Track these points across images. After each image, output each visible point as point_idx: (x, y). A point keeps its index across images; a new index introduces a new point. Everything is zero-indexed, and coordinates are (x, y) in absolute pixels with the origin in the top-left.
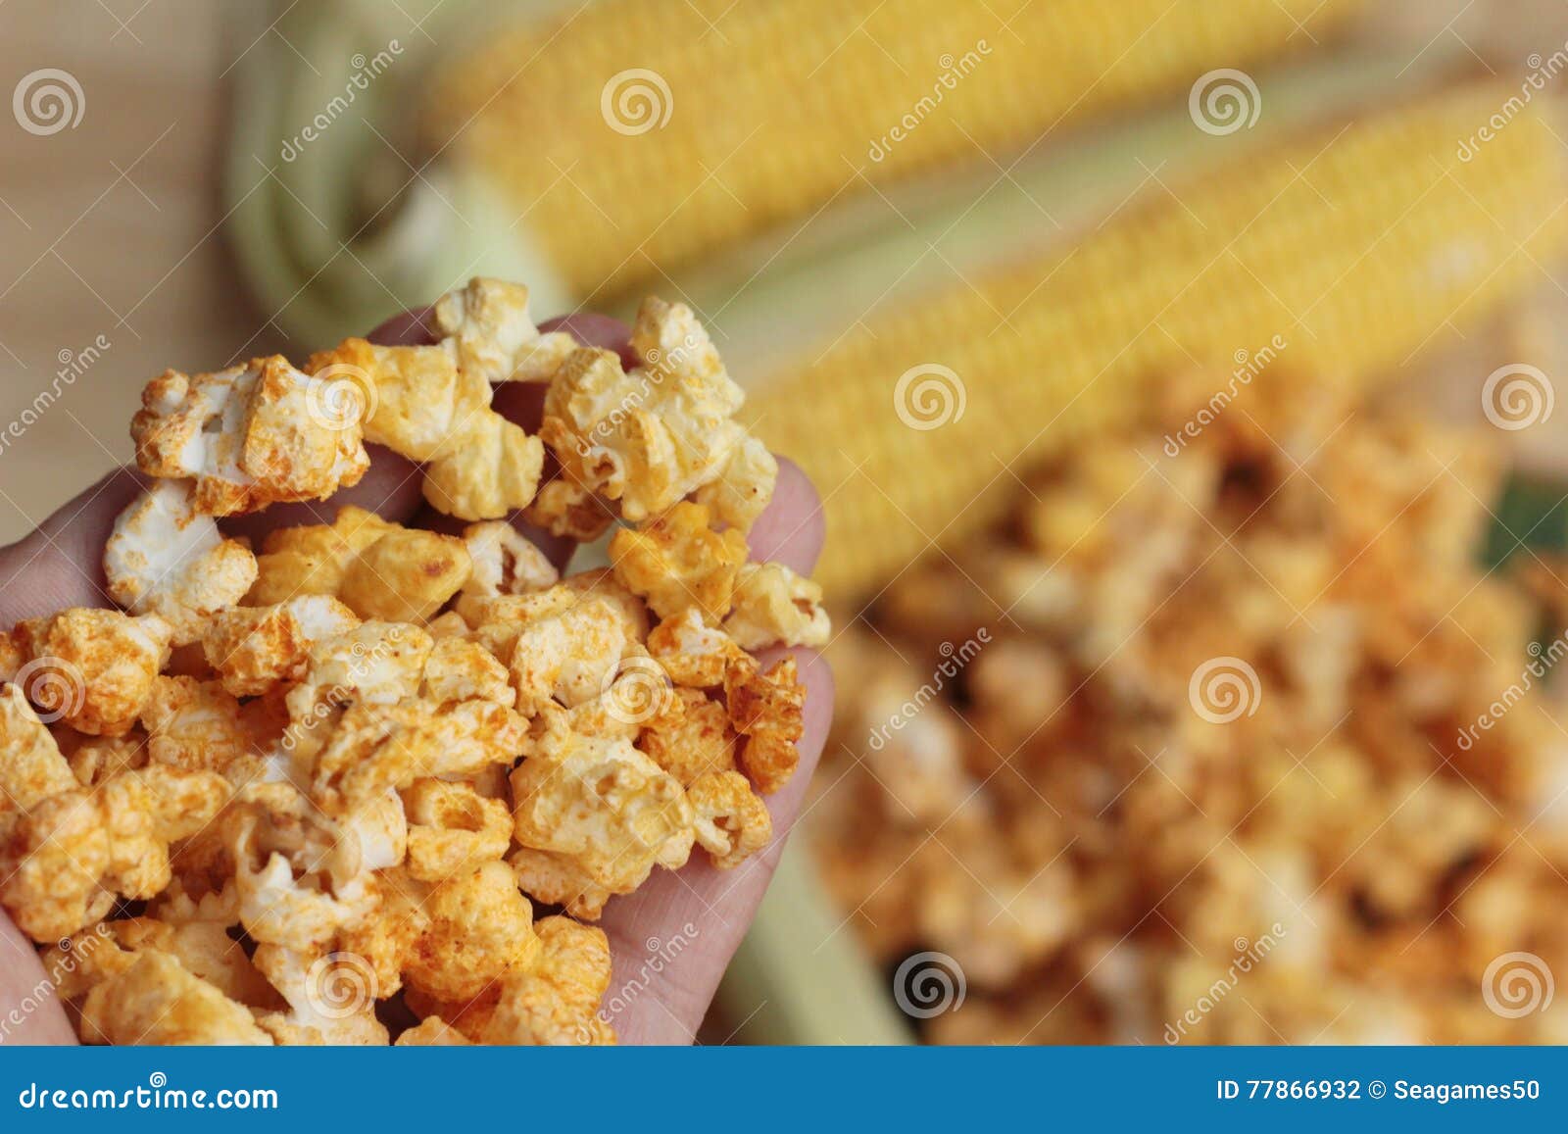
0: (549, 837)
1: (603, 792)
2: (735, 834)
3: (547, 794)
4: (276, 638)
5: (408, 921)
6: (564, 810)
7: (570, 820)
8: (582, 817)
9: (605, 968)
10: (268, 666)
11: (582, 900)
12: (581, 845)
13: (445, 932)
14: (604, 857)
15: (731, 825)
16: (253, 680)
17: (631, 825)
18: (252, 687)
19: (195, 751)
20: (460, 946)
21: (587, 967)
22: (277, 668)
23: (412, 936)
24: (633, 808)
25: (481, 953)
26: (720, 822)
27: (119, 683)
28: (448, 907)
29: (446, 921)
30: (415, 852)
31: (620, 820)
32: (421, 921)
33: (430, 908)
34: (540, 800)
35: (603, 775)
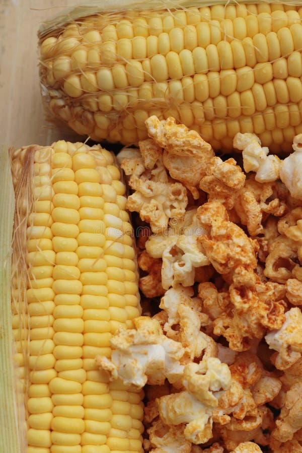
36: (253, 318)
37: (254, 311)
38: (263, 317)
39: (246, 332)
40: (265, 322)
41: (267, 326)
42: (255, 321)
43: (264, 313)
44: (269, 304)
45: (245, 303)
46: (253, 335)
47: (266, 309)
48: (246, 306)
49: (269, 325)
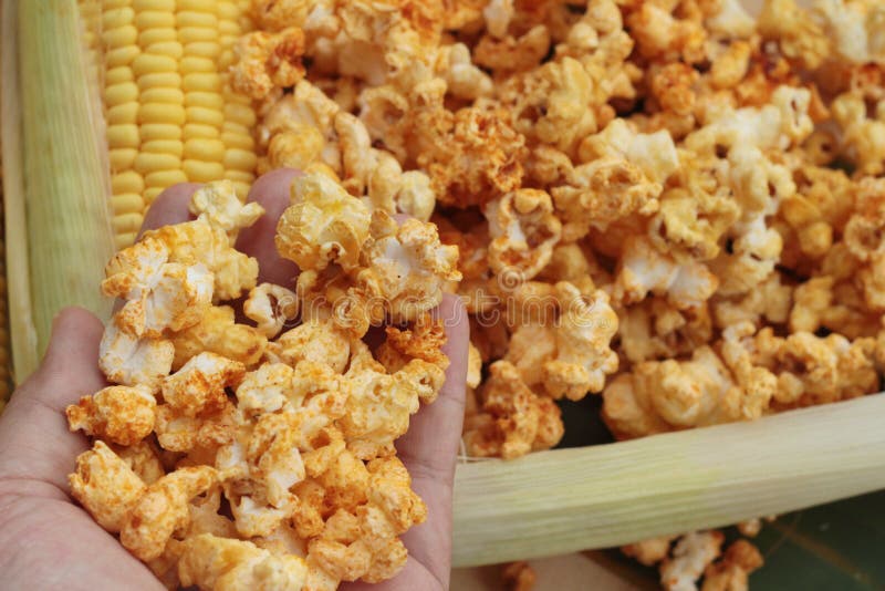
0: (365, 427)
1: (377, 394)
2: (431, 383)
3: (355, 410)
4: (199, 384)
5: (316, 495)
6: (365, 412)
7: (370, 414)
8: (374, 410)
9: (406, 475)
10: (202, 397)
11: (386, 448)
12: (380, 423)
13: (334, 492)
14: (391, 422)
15: (427, 381)
16: (198, 406)
17: (395, 401)
18: (198, 410)
19: (181, 437)
20: (342, 495)
21: (399, 478)
22: (206, 397)
23: (321, 501)
24: (393, 393)
25: (352, 494)
26: (422, 382)
27: (144, 418)
28: (330, 482)
29: (332, 487)
30: (310, 467)
31: (390, 402)
32: (321, 493)
33: (323, 486)
34: (353, 414)
35: (373, 386)
36: (480, 163)
37: (485, 155)
38: (492, 166)
39: (461, 176)
40: (493, 174)
41: (492, 180)
42: (480, 168)
43: (498, 163)
44: (509, 156)
45: (480, 136)
46: (467, 184)
47: (502, 160)
48: (480, 141)
49: (496, 180)
